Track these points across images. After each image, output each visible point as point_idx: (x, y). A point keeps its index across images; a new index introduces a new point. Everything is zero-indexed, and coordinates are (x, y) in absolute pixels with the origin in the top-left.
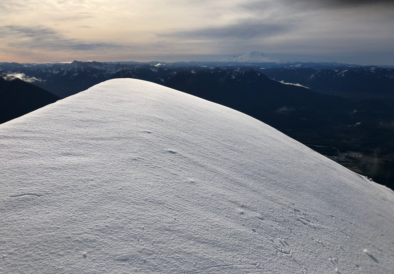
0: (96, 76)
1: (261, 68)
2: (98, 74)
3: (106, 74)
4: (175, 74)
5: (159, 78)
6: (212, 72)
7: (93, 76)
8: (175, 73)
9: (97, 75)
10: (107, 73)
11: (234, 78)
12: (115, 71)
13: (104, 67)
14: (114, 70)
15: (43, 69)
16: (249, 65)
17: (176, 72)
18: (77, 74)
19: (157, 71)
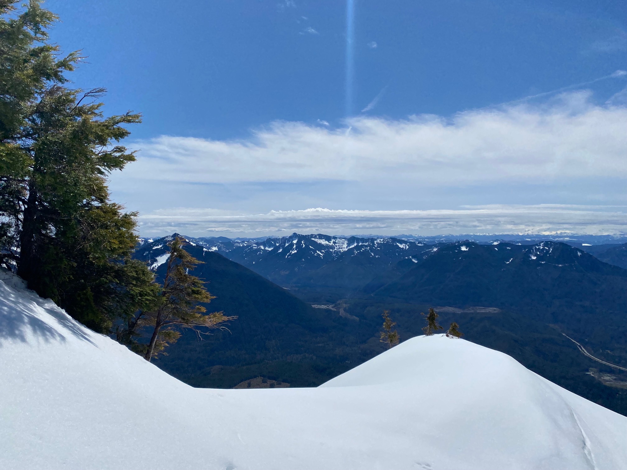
0: (320, 253)
1: (583, 245)
2: (323, 251)
3: (335, 251)
4: (435, 252)
5: (411, 257)
6: (496, 249)
7: (316, 254)
8: (435, 250)
9: (322, 253)
10: (336, 249)
11: (534, 258)
12: (347, 247)
13: (332, 242)
14: (345, 246)
15: (254, 245)
16: (561, 239)
17: (437, 249)
18: (296, 251)
19: (407, 247)
